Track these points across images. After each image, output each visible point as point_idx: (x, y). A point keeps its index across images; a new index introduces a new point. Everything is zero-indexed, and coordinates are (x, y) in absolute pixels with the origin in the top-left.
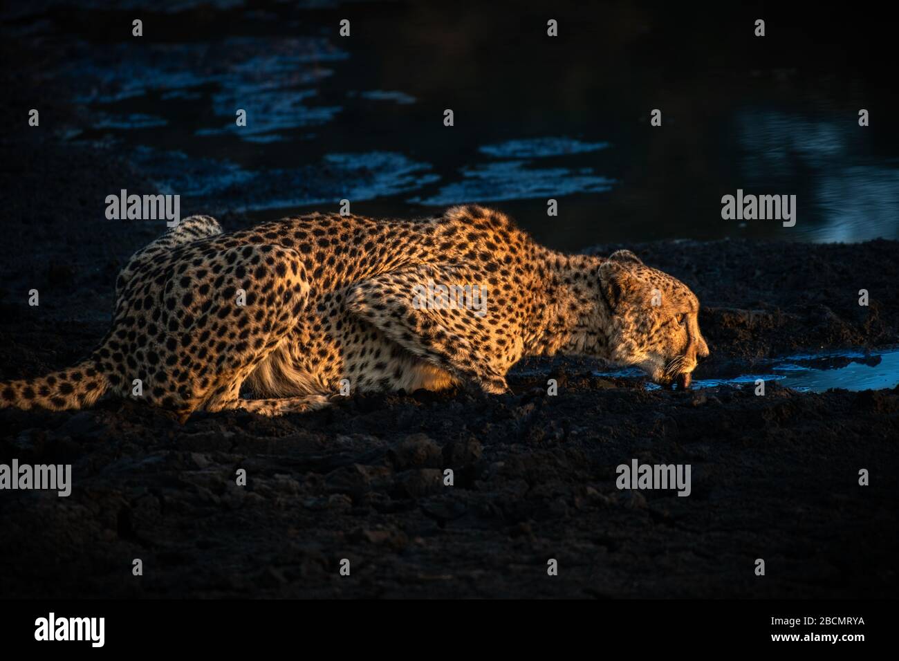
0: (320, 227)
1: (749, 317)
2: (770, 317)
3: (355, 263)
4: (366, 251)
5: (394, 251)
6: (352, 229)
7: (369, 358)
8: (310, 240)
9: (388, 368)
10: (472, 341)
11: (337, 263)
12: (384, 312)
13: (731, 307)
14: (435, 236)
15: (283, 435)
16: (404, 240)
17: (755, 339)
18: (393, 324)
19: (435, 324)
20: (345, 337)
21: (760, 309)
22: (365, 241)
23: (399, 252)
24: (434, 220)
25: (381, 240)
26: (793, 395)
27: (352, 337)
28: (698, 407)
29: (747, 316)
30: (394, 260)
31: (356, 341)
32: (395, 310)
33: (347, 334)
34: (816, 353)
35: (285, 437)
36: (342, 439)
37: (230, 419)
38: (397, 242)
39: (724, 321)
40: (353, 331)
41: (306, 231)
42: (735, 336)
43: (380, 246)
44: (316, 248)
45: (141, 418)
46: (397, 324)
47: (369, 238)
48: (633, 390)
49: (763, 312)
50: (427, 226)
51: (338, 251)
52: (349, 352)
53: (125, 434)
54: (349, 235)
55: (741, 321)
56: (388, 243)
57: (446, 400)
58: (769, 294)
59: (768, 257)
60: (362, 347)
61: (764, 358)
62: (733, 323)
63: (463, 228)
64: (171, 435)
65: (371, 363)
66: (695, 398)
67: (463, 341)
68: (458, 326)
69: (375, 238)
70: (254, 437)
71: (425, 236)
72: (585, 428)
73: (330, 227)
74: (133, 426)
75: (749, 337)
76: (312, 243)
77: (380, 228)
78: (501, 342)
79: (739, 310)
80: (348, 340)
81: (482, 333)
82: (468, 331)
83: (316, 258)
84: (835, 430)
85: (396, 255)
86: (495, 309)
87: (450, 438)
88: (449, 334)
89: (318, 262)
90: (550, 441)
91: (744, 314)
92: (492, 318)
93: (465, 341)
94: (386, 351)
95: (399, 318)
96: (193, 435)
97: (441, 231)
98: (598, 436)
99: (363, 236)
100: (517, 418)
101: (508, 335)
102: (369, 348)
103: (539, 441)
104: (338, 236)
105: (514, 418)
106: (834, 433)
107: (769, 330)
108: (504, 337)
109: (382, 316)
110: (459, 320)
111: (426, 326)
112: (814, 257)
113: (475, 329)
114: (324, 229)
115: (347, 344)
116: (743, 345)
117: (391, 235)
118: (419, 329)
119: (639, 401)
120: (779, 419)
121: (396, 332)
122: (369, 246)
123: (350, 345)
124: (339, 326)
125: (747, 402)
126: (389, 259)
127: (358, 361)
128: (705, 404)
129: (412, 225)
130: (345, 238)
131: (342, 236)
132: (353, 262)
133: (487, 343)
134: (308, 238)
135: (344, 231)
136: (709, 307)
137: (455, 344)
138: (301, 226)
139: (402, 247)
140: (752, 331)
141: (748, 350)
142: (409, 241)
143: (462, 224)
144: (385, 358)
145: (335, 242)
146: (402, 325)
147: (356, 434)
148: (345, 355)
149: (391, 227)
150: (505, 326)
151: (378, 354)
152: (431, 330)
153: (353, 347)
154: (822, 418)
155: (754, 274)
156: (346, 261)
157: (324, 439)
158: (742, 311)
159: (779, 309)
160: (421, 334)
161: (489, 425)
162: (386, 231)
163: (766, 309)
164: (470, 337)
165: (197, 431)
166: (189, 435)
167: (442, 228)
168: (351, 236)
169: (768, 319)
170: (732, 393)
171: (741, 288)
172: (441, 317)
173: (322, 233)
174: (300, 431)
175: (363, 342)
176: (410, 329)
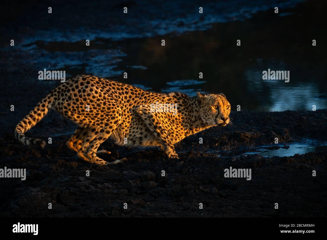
0: (133, 89)
1: (249, 134)
2: (255, 134)
3: (140, 101)
4: (144, 99)
5: (152, 100)
6: (142, 92)
7: (139, 130)
8: (129, 91)
9: (144, 134)
10: (169, 132)
11: (135, 100)
12: (146, 115)
13: (244, 131)
14: (165, 100)
15: (107, 171)
16: (156, 98)
17: (251, 141)
18: (148, 119)
19: (160, 123)
20: (133, 123)
21: (252, 132)
22: (144, 96)
23: (153, 101)
24: (166, 95)
25: (149, 96)
26: (262, 158)
27: (135, 123)
28: (234, 162)
29: (248, 134)
30: (151, 102)
31: (136, 125)
32: (150, 116)
33: (134, 122)
34: (269, 145)
35: (107, 172)
36: (125, 172)
37: (90, 166)
38: (154, 98)
39: (241, 135)
40: (136, 121)
41: (129, 88)
42: (245, 140)
43: (148, 98)
44: (130, 94)
45: (63, 166)
46: (149, 120)
47: (146, 95)
48: (214, 157)
49: (253, 133)
50: (163, 96)
51: (136, 97)
52: (134, 127)
53: (59, 171)
54: (140, 93)
55: (247, 135)
56: (151, 98)
57: (157, 160)
58: (255, 127)
59: (255, 116)
60: (137, 126)
61: (254, 147)
62: (244, 136)
63: (173, 99)
64: (73, 171)
65: (139, 132)
66: (233, 159)
67: (166, 131)
68: (166, 127)
69: (148, 96)
70: (98, 172)
71: (162, 99)
72: (199, 168)
73: (136, 90)
74: (61, 169)
75: (249, 140)
76: (129, 92)
77: (149, 93)
78: (177, 135)
79: (246, 132)
80: (134, 123)
81: (172, 131)
82: (168, 129)
83: (129, 97)
84: (275, 169)
85: (152, 101)
86: (178, 124)
87: (158, 172)
88: (163, 128)
89: (129, 98)
90: (188, 173)
91: (248, 133)
92: (176, 127)
93: (167, 132)
94: (144, 129)
95: (150, 118)
96: (79, 171)
97: (167, 99)
98: (203, 171)
99: (144, 95)
100: (178, 166)
101: (179, 133)
102: (139, 127)
103: (185, 173)
104: (137, 93)
105: (177, 165)
106: (275, 170)
107: (255, 138)
108: (178, 134)
109: (145, 116)
110: (166, 125)
111: (157, 123)
112: (269, 116)
113: (170, 129)
114: (134, 89)
115: (133, 125)
116: (247, 143)
117: (152, 96)
118: (154, 124)
119: (215, 160)
120: (258, 166)
121: (147, 122)
122: (145, 97)
123: (134, 125)
124: (132, 119)
125: (248, 160)
126: (150, 102)
127: (136, 130)
128: (236, 161)
129: (159, 95)
130: (139, 94)
131: (138, 93)
132: (139, 101)
133: (173, 134)
134: (128, 90)
135: (139, 92)
136: (237, 131)
137: (163, 131)
138: (127, 86)
139: (154, 100)
140: (250, 139)
141: (249, 144)
142: (157, 99)
143: (173, 98)
144: (143, 131)
145: (136, 94)
146: (150, 121)
147: (129, 171)
148: (132, 128)
149: (152, 93)
150: (179, 130)
151: (141, 129)
152: (158, 125)
153: (135, 126)
154: (271, 165)
155: (250, 121)
156: (138, 100)
157: (119, 172)
158: (247, 132)
159: (258, 132)
160: (155, 125)
161: (170, 168)
162: (151, 94)
163: (254, 132)
164: (168, 131)
165: (81, 170)
166: (78, 171)
167: (168, 98)
168: (141, 94)
169: (255, 135)
170: (244, 157)
171: (246, 125)
172: (162, 122)
173: (133, 90)
174: (112, 170)
175: (138, 125)
176: (152, 123)
